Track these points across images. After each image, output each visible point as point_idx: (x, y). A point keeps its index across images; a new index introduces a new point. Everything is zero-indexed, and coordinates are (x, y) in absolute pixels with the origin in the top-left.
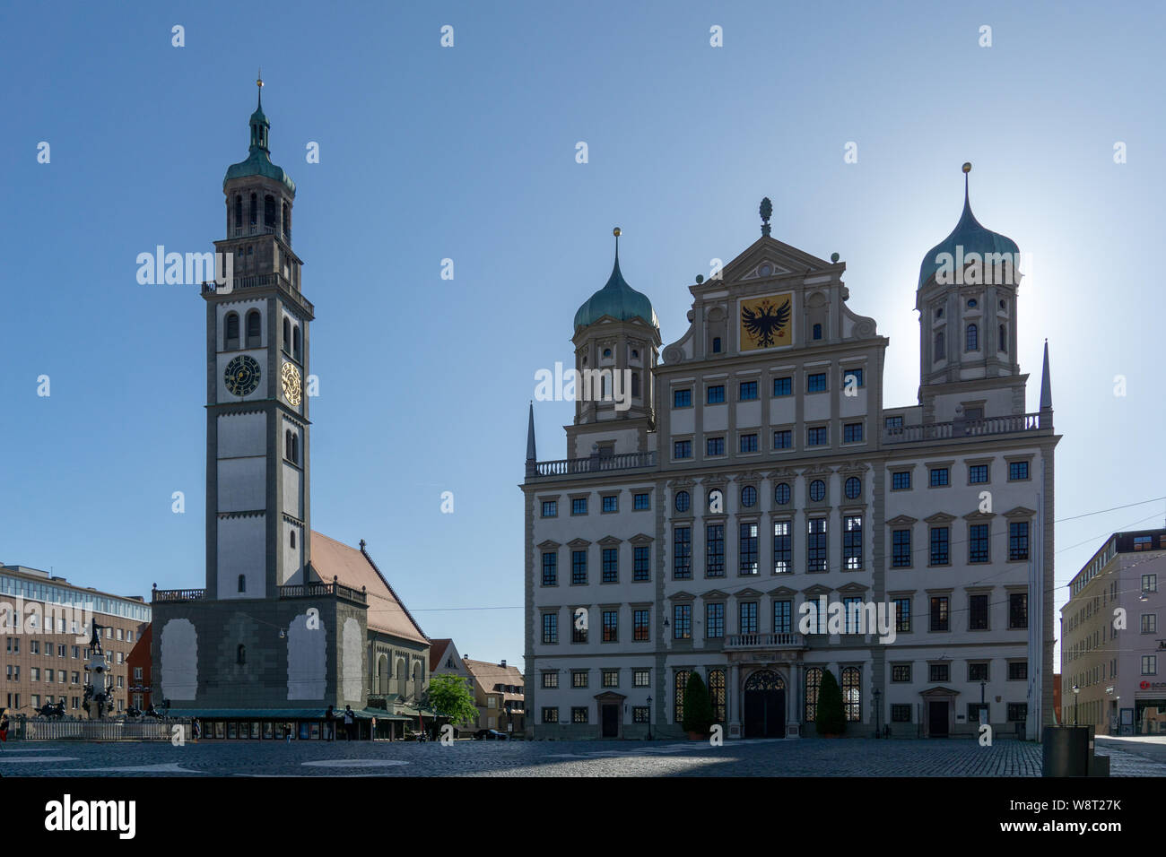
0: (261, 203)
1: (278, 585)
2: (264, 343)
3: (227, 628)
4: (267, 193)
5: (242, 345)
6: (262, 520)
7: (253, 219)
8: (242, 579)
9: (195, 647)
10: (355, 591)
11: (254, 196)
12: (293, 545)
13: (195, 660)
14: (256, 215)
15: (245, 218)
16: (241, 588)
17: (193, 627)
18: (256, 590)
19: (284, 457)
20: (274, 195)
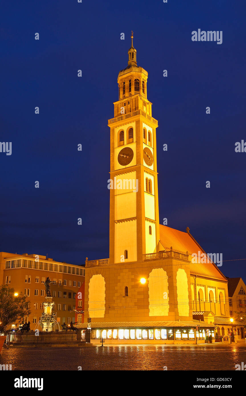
0: (133, 83)
1: (143, 254)
2: (135, 140)
3: (119, 278)
4: (135, 78)
5: (125, 143)
6: (135, 222)
7: (130, 90)
8: (126, 252)
9: (104, 289)
10: (182, 254)
11: (130, 81)
12: (150, 233)
13: (104, 295)
14: (131, 88)
15: (127, 90)
16: (126, 257)
17: (103, 278)
18: (133, 257)
19: (145, 190)
20: (138, 78)
